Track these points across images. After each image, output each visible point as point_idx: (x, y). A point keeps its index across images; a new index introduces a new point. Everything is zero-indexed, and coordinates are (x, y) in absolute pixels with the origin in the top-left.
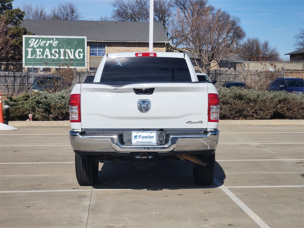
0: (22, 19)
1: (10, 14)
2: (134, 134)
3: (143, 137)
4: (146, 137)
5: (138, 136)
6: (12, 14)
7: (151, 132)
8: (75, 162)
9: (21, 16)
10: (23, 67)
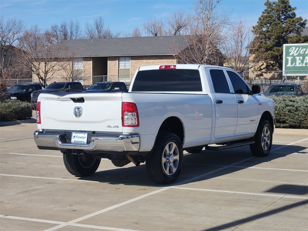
0: (304, 27)
1: (291, 22)
2: (74, 134)
3: (79, 137)
4: (81, 138)
5: (76, 136)
6: (293, 23)
7: (85, 133)
8: (63, 157)
9: (303, 25)
10: (283, 75)
